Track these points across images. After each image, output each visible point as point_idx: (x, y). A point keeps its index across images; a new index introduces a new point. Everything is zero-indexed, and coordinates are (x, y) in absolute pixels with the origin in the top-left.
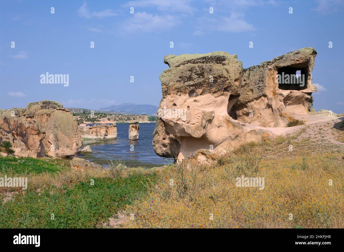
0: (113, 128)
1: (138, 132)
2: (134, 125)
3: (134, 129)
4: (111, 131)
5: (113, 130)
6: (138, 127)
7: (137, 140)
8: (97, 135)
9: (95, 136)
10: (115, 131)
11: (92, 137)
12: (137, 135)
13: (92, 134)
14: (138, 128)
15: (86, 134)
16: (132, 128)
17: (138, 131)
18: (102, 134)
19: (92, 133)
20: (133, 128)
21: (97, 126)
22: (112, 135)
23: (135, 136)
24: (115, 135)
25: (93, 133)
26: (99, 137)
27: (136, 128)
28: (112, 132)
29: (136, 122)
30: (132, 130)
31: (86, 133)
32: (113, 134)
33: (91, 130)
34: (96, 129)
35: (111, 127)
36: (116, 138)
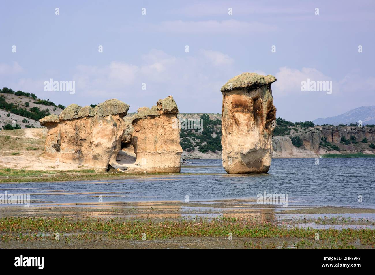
0: (163, 119)
1: (266, 132)
2: (246, 98)
3: (243, 117)
4: (150, 136)
5: (161, 130)
6: (265, 106)
7: (266, 171)
8: (79, 156)
9: (70, 161)
10: (172, 134)
11: (53, 165)
12: (264, 151)
13: (54, 150)
14: (265, 112)
15: (26, 155)
16: (237, 115)
17: (266, 127)
18: (97, 151)
19: (57, 147)
20: (243, 112)
21: (79, 115)
22: (158, 157)
23: (253, 151)
24: (173, 156)
25: (64, 145)
26: (89, 165)
27: (256, 113)
28: (156, 142)
29: (253, 81)
30: (237, 123)
31: (28, 149)
32: (161, 151)
33: (52, 131)
34: (77, 129)
35: (152, 117)
36: (177, 171)
